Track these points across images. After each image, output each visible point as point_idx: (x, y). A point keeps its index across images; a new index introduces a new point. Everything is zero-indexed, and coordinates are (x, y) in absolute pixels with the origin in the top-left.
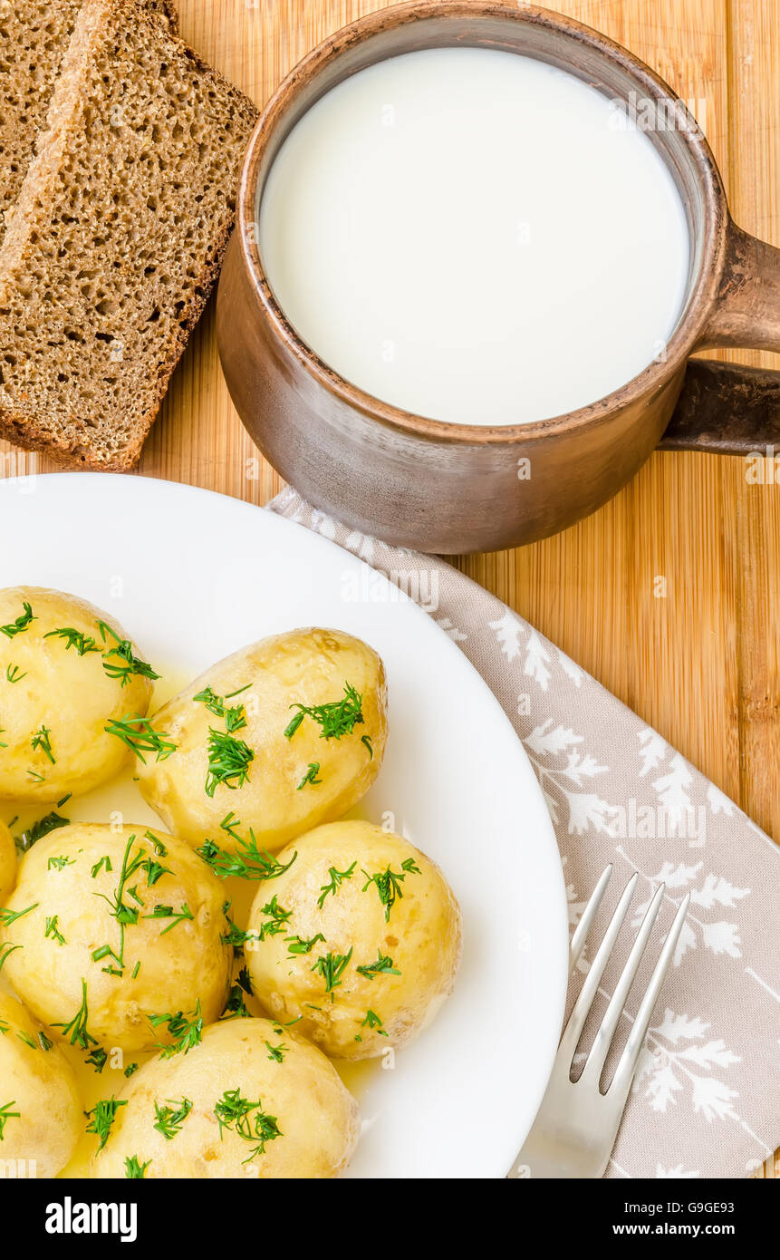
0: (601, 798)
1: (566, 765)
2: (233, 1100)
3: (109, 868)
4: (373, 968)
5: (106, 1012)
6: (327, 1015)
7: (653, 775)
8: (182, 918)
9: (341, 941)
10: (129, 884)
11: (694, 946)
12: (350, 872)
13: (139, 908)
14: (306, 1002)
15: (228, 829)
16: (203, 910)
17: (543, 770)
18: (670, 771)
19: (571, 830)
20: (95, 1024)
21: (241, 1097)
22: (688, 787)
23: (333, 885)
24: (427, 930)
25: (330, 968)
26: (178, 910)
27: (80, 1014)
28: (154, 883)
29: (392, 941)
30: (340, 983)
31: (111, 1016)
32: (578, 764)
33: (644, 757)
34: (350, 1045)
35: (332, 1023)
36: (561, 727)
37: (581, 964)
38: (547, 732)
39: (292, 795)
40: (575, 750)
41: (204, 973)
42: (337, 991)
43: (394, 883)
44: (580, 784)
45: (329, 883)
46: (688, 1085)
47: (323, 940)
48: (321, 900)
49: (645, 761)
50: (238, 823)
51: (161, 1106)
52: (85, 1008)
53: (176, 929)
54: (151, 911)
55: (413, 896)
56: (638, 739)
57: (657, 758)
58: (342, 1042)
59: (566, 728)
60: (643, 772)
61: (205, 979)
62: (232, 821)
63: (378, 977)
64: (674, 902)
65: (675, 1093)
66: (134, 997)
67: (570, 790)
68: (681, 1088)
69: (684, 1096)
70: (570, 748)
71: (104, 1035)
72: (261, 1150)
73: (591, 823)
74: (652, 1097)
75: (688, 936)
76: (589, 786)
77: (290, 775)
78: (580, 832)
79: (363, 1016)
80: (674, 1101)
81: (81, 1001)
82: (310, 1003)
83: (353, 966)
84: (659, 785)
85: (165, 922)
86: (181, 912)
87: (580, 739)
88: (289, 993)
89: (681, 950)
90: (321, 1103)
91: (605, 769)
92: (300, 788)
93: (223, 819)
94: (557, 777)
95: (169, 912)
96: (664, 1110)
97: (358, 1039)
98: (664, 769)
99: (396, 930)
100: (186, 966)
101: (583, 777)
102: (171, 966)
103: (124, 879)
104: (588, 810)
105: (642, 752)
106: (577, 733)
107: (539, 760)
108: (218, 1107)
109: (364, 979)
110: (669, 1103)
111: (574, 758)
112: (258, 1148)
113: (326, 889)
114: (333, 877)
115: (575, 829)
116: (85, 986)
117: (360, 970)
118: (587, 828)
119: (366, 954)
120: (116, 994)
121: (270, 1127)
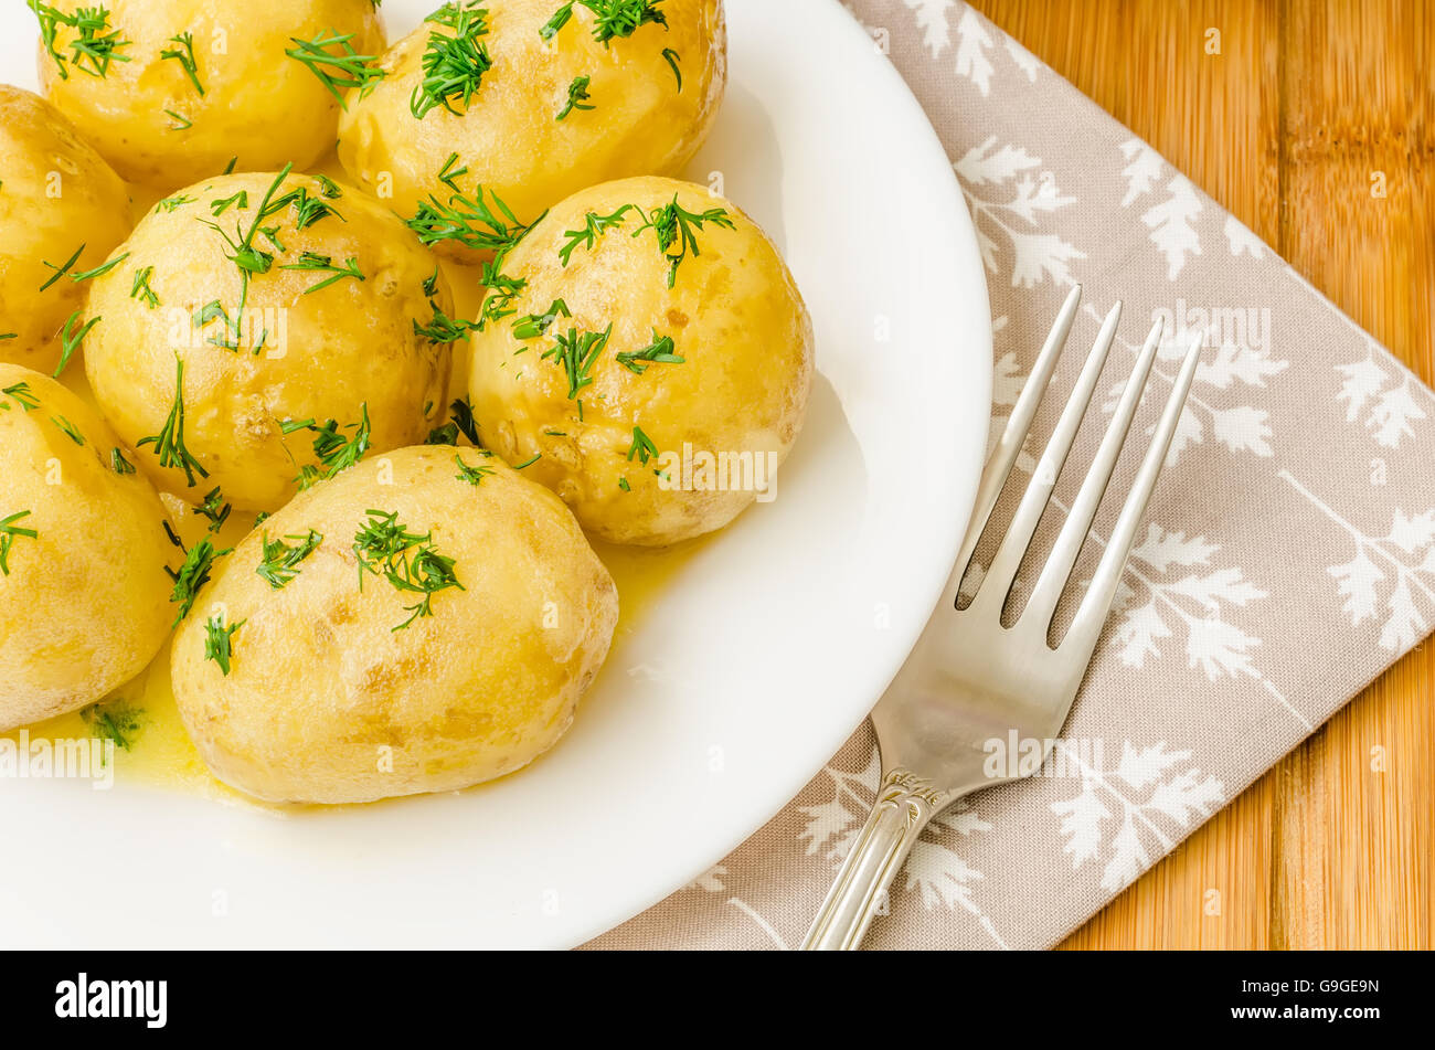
0: (1063, 240)
1: (1013, 198)
2: (383, 526)
3: (243, 205)
4: (641, 356)
5: (214, 412)
6: (574, 445)
7: (1143, 203)
8: (344, 275)
9: (595, 315)
10: (270, 222)
11: (1199, 440)
12: (617, 216)
13: (277, 254)
14: (545, 427)
15: (448, 181)
16: (387, 277)
17: (978, 204)
18: (1170, 196)
19: (1016, 282)
20: (199, 434)
21: (398, 523)
22: (1194, 218)
23: (588, 233)
24: (738, 311)
25: (576, 354)
26: (340, 260)
27: (173, 414)
28: (308, 225)
29: (677, 319)
30: (590, 382)
31: (223, 420)
32: (1033, 195)
33: (1129, 178)
34: (615, 500)
35: (584, 457)
36: (1008, 148)
37: (1023, 461)
38: (987, 155)
39: (548, 127)
40: (1028, 177)
41: (376, 363)
42: (587, 396)
43: (685, 230)
44: (1033, 222)
45: (583, 227)
46: (1182, 632)
47: (566, 313)
48: (565, 253)
49: (1132, 183)
50: (464, 171)
51: (272, 541)
52: (180, 406)
53: (332, 289)
54: (294, 259)
55: (717, 257)
56: (1122, 153)
57: (1150, 178)
58: (601, 495)
59: (1015, 149)
60: (1127, 201)
61: (377, 373)
62: (453, 170)
63: (655, 371)
64: (1170, 379)
65: (1159, 642)
66: (258, 387)
67: (1019, 230)
68: (1168, 633)
69: (1174, 646)
70: (1020, 175)
71: (216, 457)
72: (425, 610)
73: (1047, 274)
74: (1122, 646)
75: (1190, 426)
76: (1045, 224)
77: (546, 96)
78: (1030, 285)
79: (628, 440)
80: (1157, 653)
81: (174, 391)
82: (550, 427)
83: (611, 351)
84: (1151, 218)
85: (317, 277)
86: (344, 265)
87: (1036, 162)
88: (519, 414)
89: (1178, 444)
90: (537, 551)
91: (1073, 200)
92: (562, 117)
93: (442, 165)
94: (998, 212)
95: (326, 263)
96: (1139, 665)
97: (624, 486)
98: (1160, 194)
99: (687, 303)
100: (344, 345)
101: (1039, 213)
102: (318, 343)
103: (261, 216)
104: (1043, 257)
105: (1127, 172)
106: (1031, 154)
107: (973, 190)
108: (360, 538)
109: (629, 375)
110: (1148, 656)
111: (1025, 188)
112: (420, 606)
113: (579, 236)
114: (590, 223)
115: (1023, 280)
116: (180, 365)
117: (621, 358)
118: (1040, 278)
119: (632, 335)
120: (227, 382)
121: (441, 570)
